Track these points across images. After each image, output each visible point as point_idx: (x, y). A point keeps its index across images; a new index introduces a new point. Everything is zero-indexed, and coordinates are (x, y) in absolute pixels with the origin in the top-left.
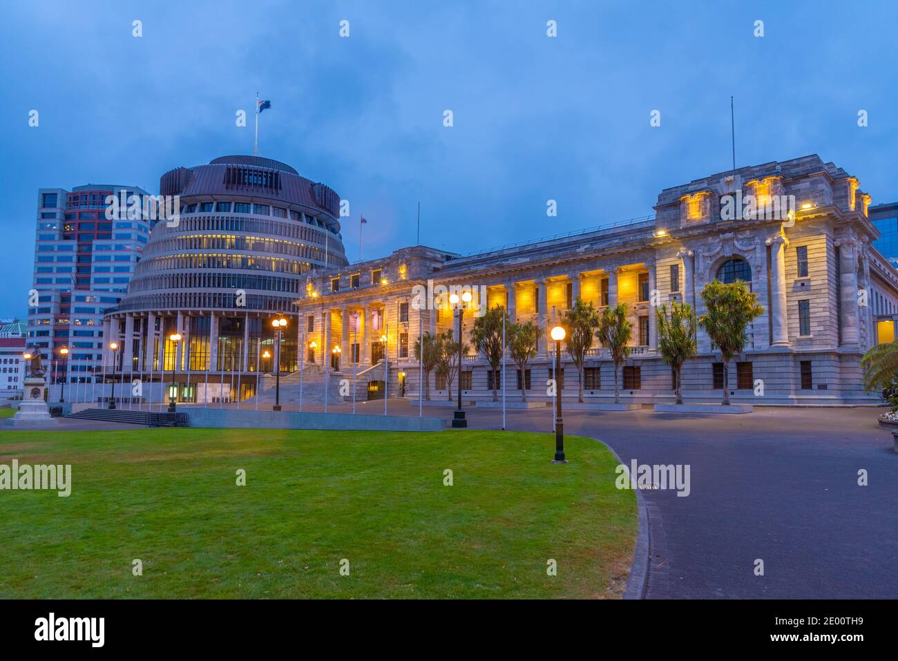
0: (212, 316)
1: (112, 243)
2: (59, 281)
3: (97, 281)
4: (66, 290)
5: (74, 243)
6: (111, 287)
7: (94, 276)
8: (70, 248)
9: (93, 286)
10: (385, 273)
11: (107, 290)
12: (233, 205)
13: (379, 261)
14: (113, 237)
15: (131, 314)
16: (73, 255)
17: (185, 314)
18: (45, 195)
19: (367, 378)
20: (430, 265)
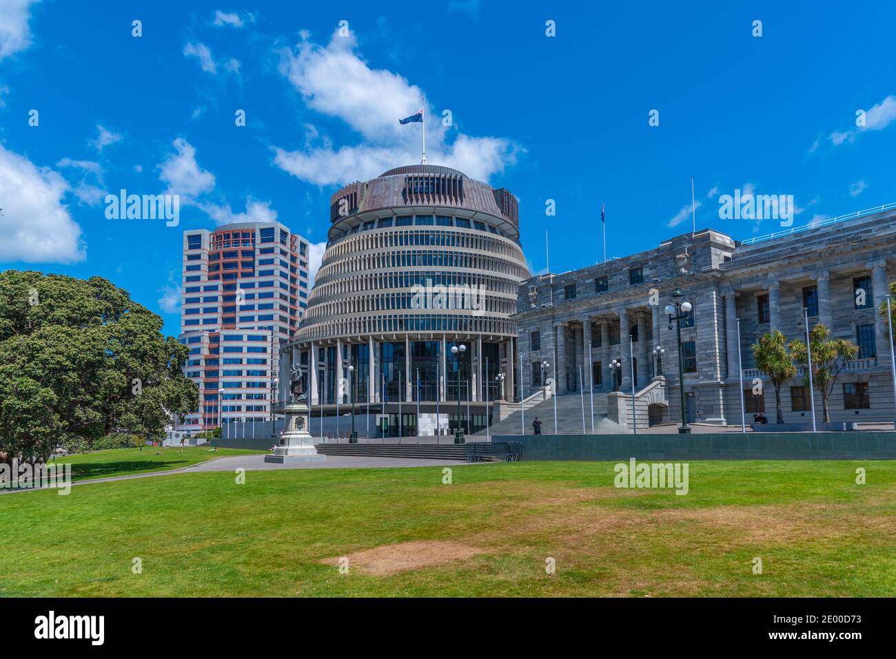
0: (407, 340)
1: (257, 280)
2: (206, 322)
3: (243, 319)
4: (214, 330)
5: (220, 283)
6: (256, 324)
7: (239, 314)
8: (215, 288)
9: (239, 325)
10: (650, 269)
11: (253, 328)
12: (414, 218)
13: (638, 256)
14: (257, 274)
15: (316, 343)
16: (219, 294)
17: (376, 339)
18: (189, 237)
19: (647, 399)
20: (721, 253)
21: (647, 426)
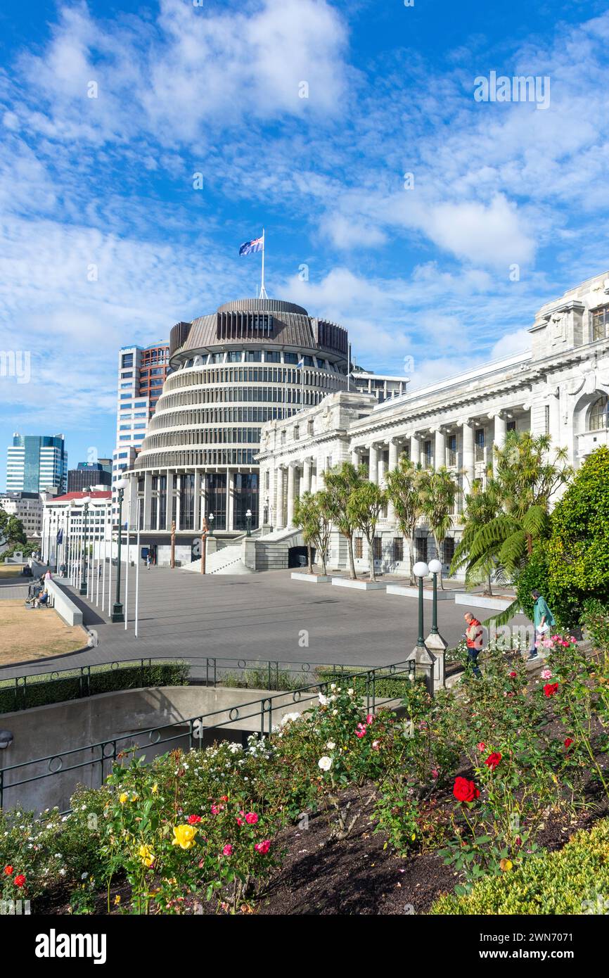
2: (136, 437)
5: (146, 399)
8: (143, 405)
12: (225, 355)
16: (147, 410)
18: (124, 356)
19: (288, 543)
20: (355, 412)
21: (287, 566)
